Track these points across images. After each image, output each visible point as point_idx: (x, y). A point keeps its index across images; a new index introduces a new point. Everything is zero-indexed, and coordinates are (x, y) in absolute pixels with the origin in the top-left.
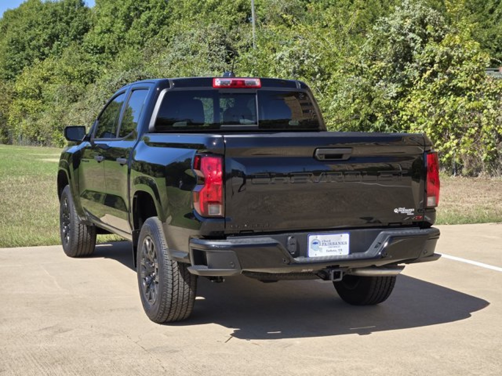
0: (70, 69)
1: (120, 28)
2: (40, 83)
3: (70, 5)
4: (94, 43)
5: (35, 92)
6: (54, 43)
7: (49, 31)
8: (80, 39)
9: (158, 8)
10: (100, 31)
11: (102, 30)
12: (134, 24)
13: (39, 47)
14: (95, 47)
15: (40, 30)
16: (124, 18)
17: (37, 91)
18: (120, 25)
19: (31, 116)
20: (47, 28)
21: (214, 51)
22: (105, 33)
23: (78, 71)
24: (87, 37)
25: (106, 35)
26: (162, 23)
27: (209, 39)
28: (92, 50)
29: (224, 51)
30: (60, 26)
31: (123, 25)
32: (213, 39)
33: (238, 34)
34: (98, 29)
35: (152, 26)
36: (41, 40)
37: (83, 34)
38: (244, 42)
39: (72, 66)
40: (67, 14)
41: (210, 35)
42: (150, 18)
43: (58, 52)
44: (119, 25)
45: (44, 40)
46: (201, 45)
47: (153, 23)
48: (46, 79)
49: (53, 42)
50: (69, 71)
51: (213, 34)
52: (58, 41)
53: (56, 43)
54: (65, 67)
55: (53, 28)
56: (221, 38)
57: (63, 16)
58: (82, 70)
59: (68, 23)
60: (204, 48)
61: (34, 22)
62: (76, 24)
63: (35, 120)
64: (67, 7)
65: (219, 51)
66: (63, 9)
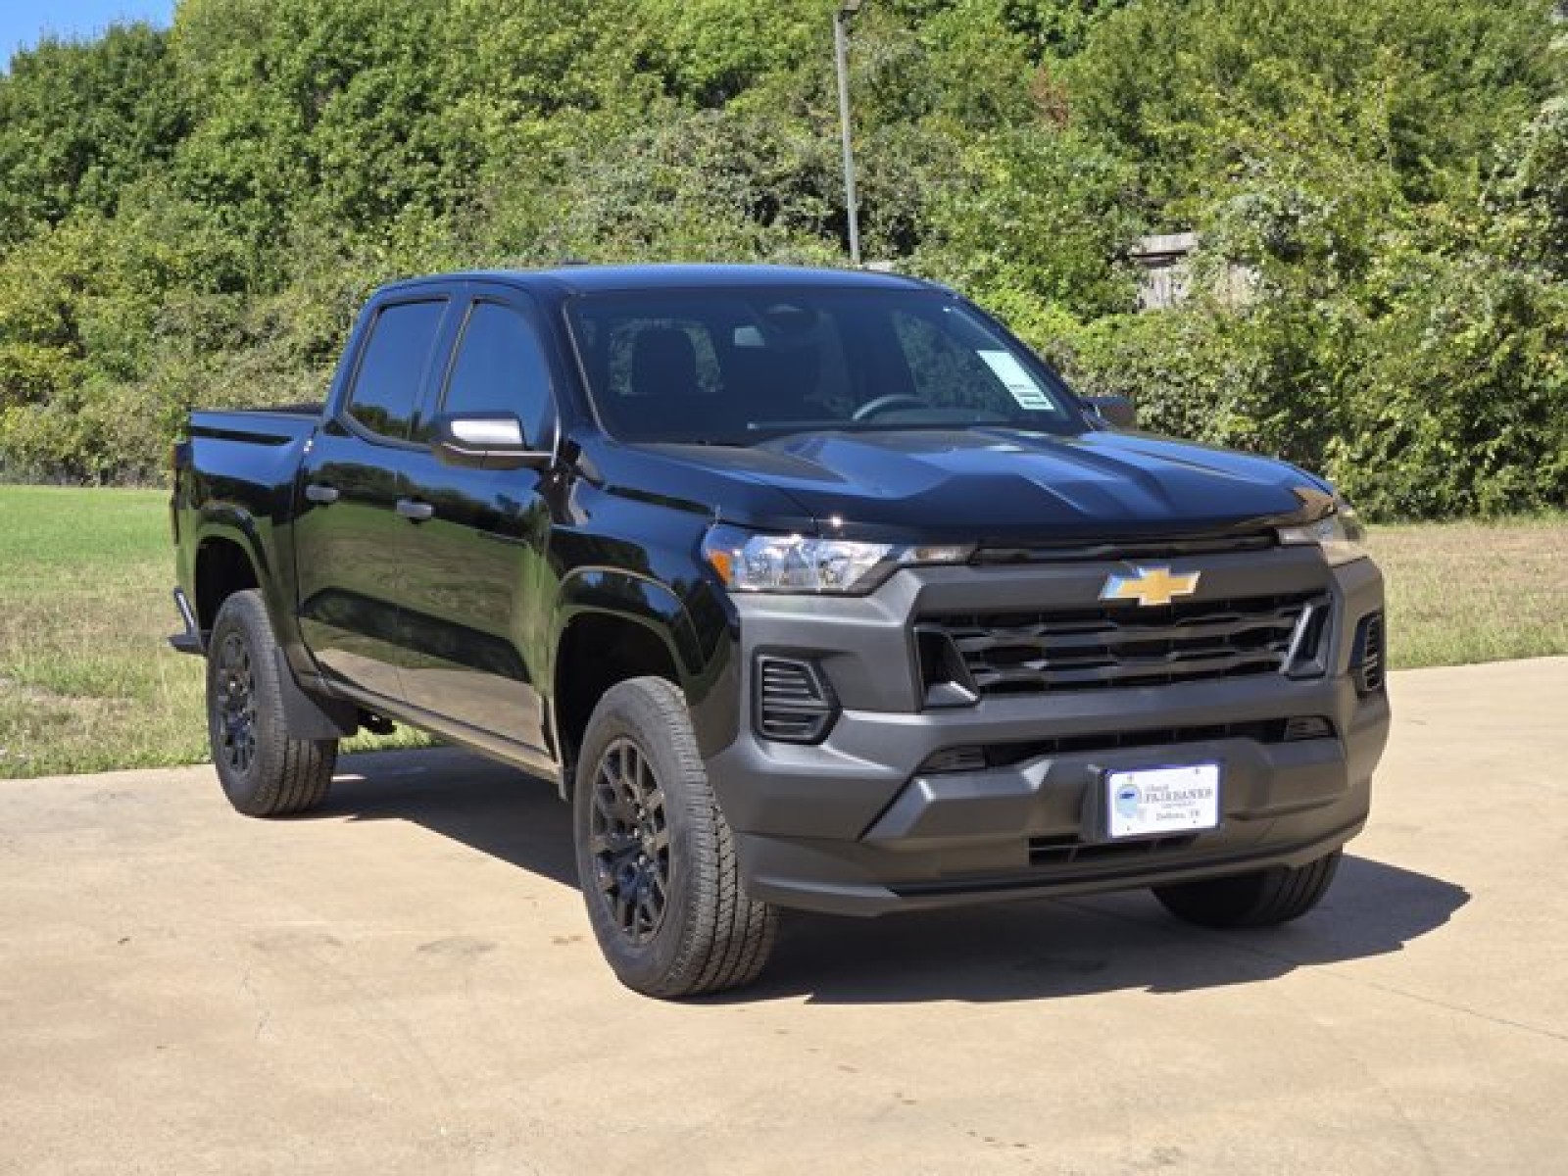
0: (161, 252)
1: (288, 122)
2: (65, 295)
3: (126, 52)
4: (213, 169)
5: (50, 320)
6: (86, 169)
7: (68, 134)
8: (165, 156)
9: (406, 59)
10: (226, 131)
11: (233, 128)
12: (329, 107)
13: (40, 181)
14: (215, 179)
15: (37, 132)
16: (296, 91)
17: (57, 318)
18: (284, 112)
19: (60, 395)
20: (61, 125)
21: (721, 190)
22: (244, 137)
23: (188, 256)
24: (188, 149)
25: (248, 144)
26: (416, 104)
27: (702, 156)
28: (206, 189)
29: (748, 190)
30: (100, 118)
31: (293, 112)
32: (712, 154)
33: (770, 140)
34: (217, 126)
35: (387, 113)
36: (44, 161)
37: (174, 141)
38: (792, 162)
39: (168, 239)
40: (119, 79)
41: (701, 142)
42: (382, 90)
43: (100, 198)
44: (281, 114)
45: (54, 161)
46: (679, 170)
47: (391, 105)
48: (77, 283)
49: (83, 168)
50: (159, 255)
51: (711, 142)
52: (99, 163)
53: (93, 169)
54: (146, 247)
55: (79, 124)
56: (734, 150)
57: (109, 87)
58: (200, 253)
59: (124, 109)
60: (690, 181)
61: (15, 107)
62: (150, 110)
63: (74, 407)
64: (119, 60)
65: (733, 189)
66: (105, 66)
